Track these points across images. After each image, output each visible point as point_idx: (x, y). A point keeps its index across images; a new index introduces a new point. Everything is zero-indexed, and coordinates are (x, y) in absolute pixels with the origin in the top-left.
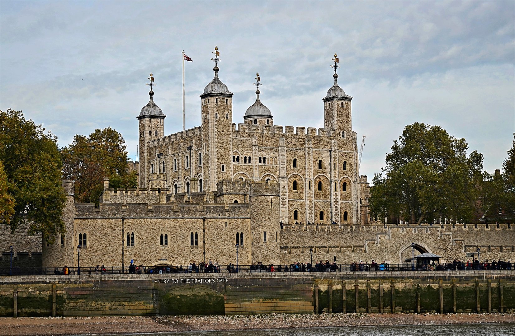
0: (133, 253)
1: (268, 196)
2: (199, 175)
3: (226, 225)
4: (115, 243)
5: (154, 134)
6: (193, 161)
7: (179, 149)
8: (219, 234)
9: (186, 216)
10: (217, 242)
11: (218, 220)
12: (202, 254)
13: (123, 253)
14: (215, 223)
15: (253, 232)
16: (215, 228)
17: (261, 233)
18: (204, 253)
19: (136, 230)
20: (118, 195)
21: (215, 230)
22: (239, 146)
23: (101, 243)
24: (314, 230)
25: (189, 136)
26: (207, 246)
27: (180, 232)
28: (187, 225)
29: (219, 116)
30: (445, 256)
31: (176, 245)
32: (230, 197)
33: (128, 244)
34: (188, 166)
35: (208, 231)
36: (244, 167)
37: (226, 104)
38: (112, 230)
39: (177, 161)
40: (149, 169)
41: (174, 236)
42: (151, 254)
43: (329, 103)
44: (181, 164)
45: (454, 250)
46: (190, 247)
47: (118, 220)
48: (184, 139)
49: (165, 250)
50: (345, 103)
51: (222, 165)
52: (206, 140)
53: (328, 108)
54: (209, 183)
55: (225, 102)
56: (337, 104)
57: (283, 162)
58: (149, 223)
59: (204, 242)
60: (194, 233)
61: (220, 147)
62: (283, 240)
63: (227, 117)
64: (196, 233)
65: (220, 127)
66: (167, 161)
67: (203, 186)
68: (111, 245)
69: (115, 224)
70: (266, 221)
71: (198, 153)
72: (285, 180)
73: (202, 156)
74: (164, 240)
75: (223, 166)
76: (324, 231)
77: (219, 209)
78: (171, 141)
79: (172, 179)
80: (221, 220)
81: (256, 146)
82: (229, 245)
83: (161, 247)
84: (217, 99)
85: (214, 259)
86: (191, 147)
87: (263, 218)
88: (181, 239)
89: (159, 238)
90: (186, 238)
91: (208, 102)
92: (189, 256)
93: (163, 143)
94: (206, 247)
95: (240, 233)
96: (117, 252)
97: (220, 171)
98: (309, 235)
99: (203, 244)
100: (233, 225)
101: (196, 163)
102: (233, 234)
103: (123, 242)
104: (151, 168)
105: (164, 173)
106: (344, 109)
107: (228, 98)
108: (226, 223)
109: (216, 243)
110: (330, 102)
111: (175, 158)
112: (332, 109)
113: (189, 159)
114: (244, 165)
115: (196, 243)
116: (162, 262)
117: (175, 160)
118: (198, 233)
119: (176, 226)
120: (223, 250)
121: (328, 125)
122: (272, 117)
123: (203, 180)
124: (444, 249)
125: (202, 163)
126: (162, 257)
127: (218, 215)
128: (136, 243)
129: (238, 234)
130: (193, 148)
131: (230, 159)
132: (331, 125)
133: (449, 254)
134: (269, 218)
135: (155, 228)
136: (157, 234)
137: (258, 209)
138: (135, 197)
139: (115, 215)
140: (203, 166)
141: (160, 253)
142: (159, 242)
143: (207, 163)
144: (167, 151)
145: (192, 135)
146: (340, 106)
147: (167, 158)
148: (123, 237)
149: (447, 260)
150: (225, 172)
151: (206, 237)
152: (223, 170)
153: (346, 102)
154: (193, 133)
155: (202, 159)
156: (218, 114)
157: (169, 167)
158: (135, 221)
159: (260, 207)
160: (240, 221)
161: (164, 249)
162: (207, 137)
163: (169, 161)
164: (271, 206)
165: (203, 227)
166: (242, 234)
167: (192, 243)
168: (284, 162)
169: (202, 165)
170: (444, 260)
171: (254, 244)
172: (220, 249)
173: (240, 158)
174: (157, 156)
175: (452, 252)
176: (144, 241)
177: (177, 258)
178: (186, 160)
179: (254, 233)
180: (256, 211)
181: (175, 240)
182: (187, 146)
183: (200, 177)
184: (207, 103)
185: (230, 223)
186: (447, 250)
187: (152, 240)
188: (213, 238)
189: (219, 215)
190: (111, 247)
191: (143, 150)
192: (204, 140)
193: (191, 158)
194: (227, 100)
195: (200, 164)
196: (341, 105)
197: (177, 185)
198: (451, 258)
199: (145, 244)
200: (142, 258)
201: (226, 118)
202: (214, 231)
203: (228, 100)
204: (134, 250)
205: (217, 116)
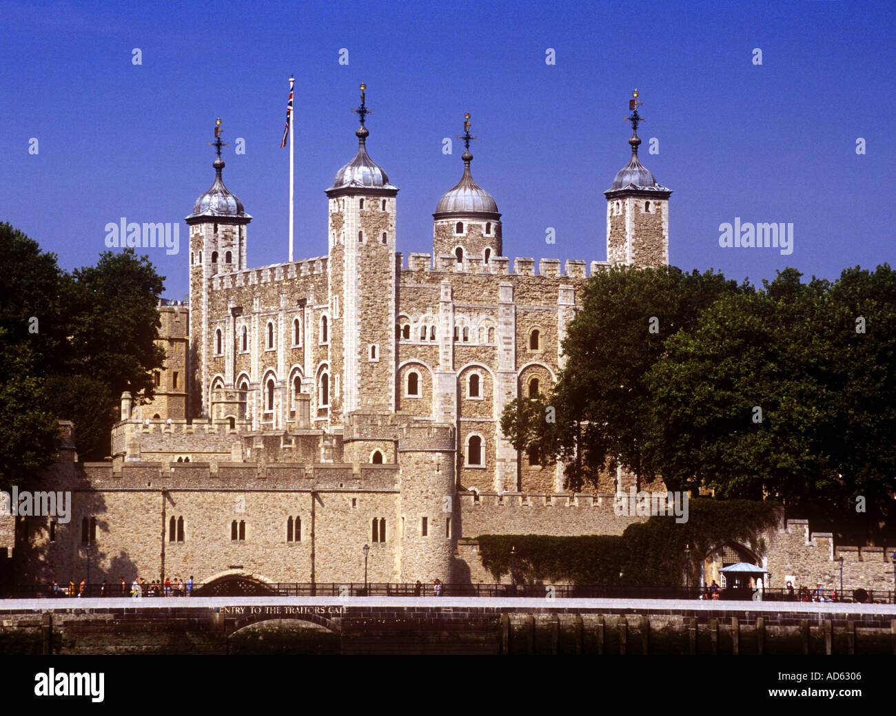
0: (182, 555)
1: (432, 451)
2: (321, 363)
3: (354, 504)
4: (149, 535)
5: (225, 260)
6: (309, 331)
7: (278, 302)
8: (340, 520)
9: (280, 487)
10: (337, 535)
11: (339, 494)
12: (308, 558)
13: (163, 555)
14: (333, 501)
15: (403, 518)
16: (333, 509)
17: (418, 520)
18: (313, 556)
19: (188, 512)
20: (151, 432)
21: (334, 513)
22: (410, 303)
23: (123, 536)
24: (542, 505)
25: (302, 275)
26: (319, 542)
27: (269, 516)
28: (283, 504)
29: (365, 239)
30: (794, 567)
31: (260, 540)
32: (368, 446)
33: (172, 538)
34: (297, 342)
35: (320, 515)
36: (420, 349)
37: (381, 211)
38: (144, 512)
39: (274, 327)
40: (210, 340)
41: (258, 524)
42: (215, 556)
43: (618, 204)
44: (281, 336)
45: (813, 557)
46: (286, 544)
47: (155, 494)
48: (291, 280)
49: (240, 549)
50: (654, 203)
51: (370, 346)
52: (338, 290)
53: (615, 214)
54: (341, 384)
55: (381, 206)
56: (636, 205)
57: (508, 338)
58: (212, 499)
59: (313, 535)
60: (294, 519)
61: (368, 306)
62: (480, 525)
63: (384, 241)
64: (298, 518)
65: (367, 263)
66: (252, 326)
67: (329, 390)
68: (141, 540)
69: (149, 502)
70: (427, 498)
71: (319, 314)
72: (511, 377)
73: (329, 323)
74: (238, 531)
75: (373, 348)
76: (564, 507)
77: (344, 473)
78: (263, 281)
79: (264, 367)
80: (345, 495)
81: (448, 302)
82: (358, 540)
83: (234, 543)
84: (362, 201)
85: (331, 568)
86: (305, 300)
87: (422, 492)
88: (270, 530)
89: (230, 526)
90: (279, 527)
91: (342, 206)
92: (285, 560)
93: (244, 284)
94: (316, 545)
95: (379, 519)
96: (151, 552)
97: (367, 359)
98: (531, 514)
99: (310, 538)
100: (366, 505)
101: (316, 337)
102: (367, 522)
103: (163, 534)
104: (216, 337)
105: (246, 352)
106: (650, 217)
107: (387, 199)
108: (354, 500)
109: (335, 537)
110: (620, 201)
111: (270, 320)
112: (623, 217)
113: (300, 327)
114: (421, 346)
115: (298, 538)
116: (234, 571)
117: (270, 325)
118: (301, 518)
119: (262, 504)
120: (347, 550)
121: (614, 252)
122: (500, 215)
123: (330, 376)
124: (791, 554)
125: (329, 338)
126: (234, 563)
127: (339, 485)
128: (187, 537)
129: (375, 521)
130: (308, 302)
131: (389, 333)
132: (620, 253)
133: (801, 564)
134: (433, 493)
135: (222, 508)
136: (225, 519)
137: (413, 475)
138: (184, 437)
139: (149, 485)
140: (330, 347)
141: (230, 555)
142: (230, 534)
143: (338, 340)
144: (252, 304)
145: (309, 273)
146: (643, 211)
147: (253, 319)
148: (164, 525)
149: (797, 576)
150: (377, 359)
151: (316, 525)
152: (373, 356)
153: (657, 201)
154: (310, 270)
155: (329, 331)
156: (364, 234)
157: (257, 338)
158: (187, 495)
159: (418, 471)
160: (381, 496)
161: (237, 547)
162: (340, 282)
163: (256, 326)
164: (438, 471)
165: (311, 507)
166: (383, 521)
167: (290, 538)
168: (511, 338)
169: (328, 342)
170: (793, 575)
171: (405, 540)
172: (341, 548)
173: (411, 330)
174: (230, 312)
175: (808, 561)
176: (202, 533)
177: (261, 565)
178: (294, 327)
179: (405, 520)
180: (409, 478)
181: (259, 532)
182: (297, 296)
183: (325, 369)
184: (341, 209)
185: (361, 501)
186: (798, 555)
187: (216, 531)
188: (330, 529)
189: (341, 485)
190: (141, 543)
191: (199, 295)
192: (332, 289)
193: (306, 326)
194: (384, 202)
195: (325, 339)
196: (644, 209)
197: (274, 381)
198: (805, 571)
199: (204, 538)
200: (198, 564)
201: (381, 243)
202: (331, 515)
203: (387, 203)
204: (183, 548)
205: (361, 240)
